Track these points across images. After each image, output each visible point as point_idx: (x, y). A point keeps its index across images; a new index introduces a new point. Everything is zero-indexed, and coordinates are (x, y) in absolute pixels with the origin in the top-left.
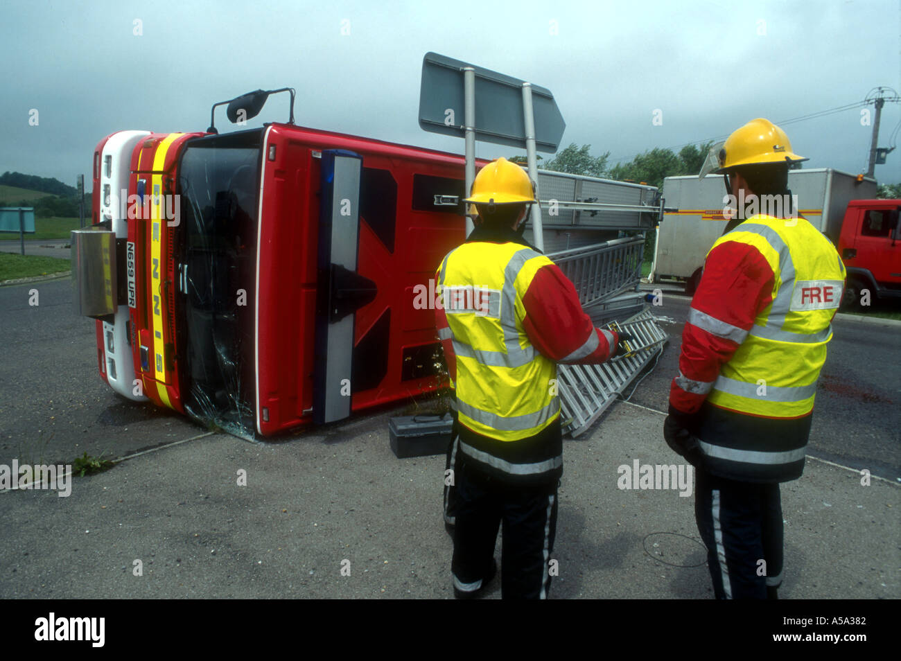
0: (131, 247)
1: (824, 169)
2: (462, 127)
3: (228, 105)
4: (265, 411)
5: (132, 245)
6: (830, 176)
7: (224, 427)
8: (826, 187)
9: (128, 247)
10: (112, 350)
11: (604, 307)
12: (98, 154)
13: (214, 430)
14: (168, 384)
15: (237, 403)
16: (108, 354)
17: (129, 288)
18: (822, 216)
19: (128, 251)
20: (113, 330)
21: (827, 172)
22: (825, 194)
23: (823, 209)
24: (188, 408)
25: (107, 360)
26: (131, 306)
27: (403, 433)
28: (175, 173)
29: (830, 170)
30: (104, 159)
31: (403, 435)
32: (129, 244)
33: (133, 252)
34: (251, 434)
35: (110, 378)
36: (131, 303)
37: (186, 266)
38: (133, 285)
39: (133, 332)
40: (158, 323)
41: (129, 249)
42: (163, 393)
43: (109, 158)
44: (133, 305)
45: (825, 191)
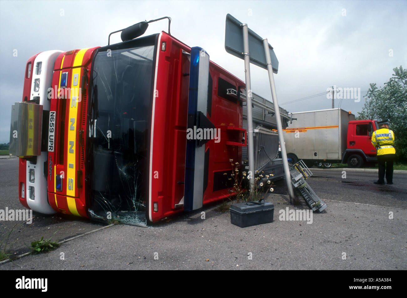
0: (53, 115)
1: (337, 109)
2: (243, 53)
3: (121, 32)
4: (155, 205)
5: (54, 113)
6: (340, 111)
7: (122, 220)
8: (339, 116)
9: (51, 114)
10: (32, 181)
11: (273, 163)
12: (31, 63)
13: (113, 222)
14: (77, 197)
15: (134, 201)
16: (29, 184)
17: (49, 140)
18: (339, 128)
19: (50, 117)
20: (35, 167)
21: (338, 109)
22: (339, 119)
23: (339, 125)
24: (91, 211)
25: (28, 188)
26: (50, 151)
27: (245, 211)
28: (90, 66)
29: (339, 109)
30: (35, 64)
31: (245, 213)
32: (51, 113)
33: (55, 117)
34: (144, 221)
35: (29, 200)
36: (50, 149)
37: (96, 120)
38: (53, 138)
39: (50, 167)
40: (71, 158)
41: (51, 116)
42: (72, 204)
43: (39, 64)
44: (52, 150)
45: (339, 117)
